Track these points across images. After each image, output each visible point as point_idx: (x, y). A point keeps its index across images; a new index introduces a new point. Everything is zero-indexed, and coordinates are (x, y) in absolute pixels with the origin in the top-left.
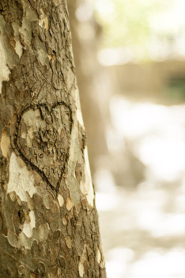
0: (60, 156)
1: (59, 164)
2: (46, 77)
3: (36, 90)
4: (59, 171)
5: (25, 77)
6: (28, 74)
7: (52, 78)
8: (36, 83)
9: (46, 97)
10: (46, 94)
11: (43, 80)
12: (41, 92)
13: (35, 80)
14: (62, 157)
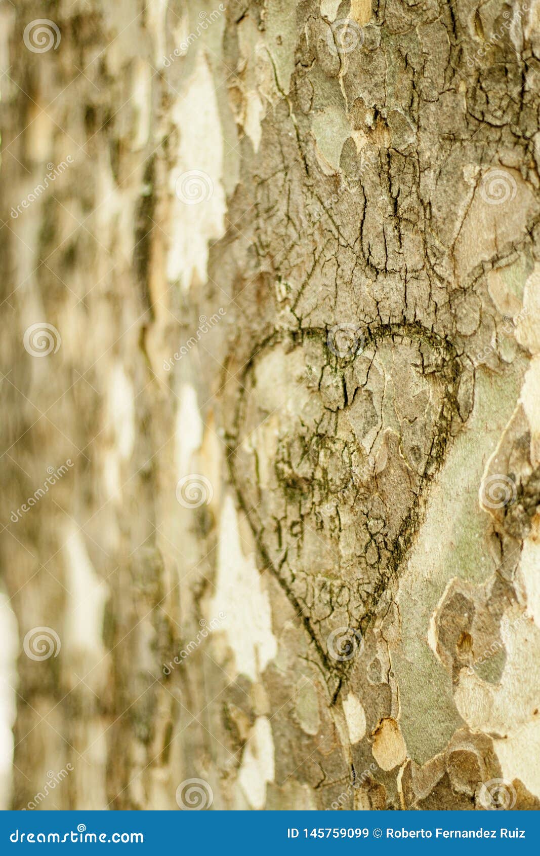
0: (364, 544)
1: (361, 576)
2: (338, 223)
3: (295, 272)
4: (354, 604)
5: (262, 224)
6: (271, 213)
7: (362, 222)
8: (297, 248)
9: (332, 303)
10: (332, 289)
11: (322, 231)
12: (311, 282)
13: (295, 236)
14: (370, 550)
